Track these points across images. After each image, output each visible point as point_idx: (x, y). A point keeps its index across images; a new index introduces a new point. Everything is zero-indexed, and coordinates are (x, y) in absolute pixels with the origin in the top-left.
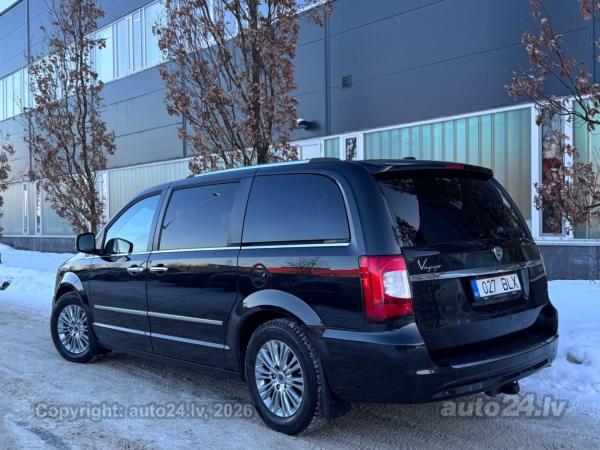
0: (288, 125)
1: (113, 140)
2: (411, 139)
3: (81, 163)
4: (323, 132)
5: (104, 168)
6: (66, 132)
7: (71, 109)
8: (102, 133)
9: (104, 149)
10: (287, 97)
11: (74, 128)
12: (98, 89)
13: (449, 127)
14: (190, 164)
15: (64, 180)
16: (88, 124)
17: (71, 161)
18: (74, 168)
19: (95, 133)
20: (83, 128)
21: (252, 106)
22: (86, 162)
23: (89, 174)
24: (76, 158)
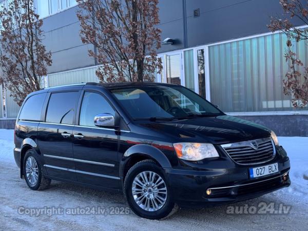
0: (155, 45)
1: (50, 57)
2: (238, 49)
3: (31, 72)
4: (183, 46)
5: (45, 74)
6: (21, 53)
7: (23, 39)
8: (43, 53)
9: (45, 63)
10: (154, 29)
11: (26, 50)
12: (40, 25)
13: (261, 41)
14: (97, 72)
15: (21, 83)
16: (34, 48)
17: (25, 71)
18: (27, 76)
19: (39, 53)
20: (32, 50)
21: (132, 36)
22: (34, 71)
23: (36, 79)
24: (28, 69)
